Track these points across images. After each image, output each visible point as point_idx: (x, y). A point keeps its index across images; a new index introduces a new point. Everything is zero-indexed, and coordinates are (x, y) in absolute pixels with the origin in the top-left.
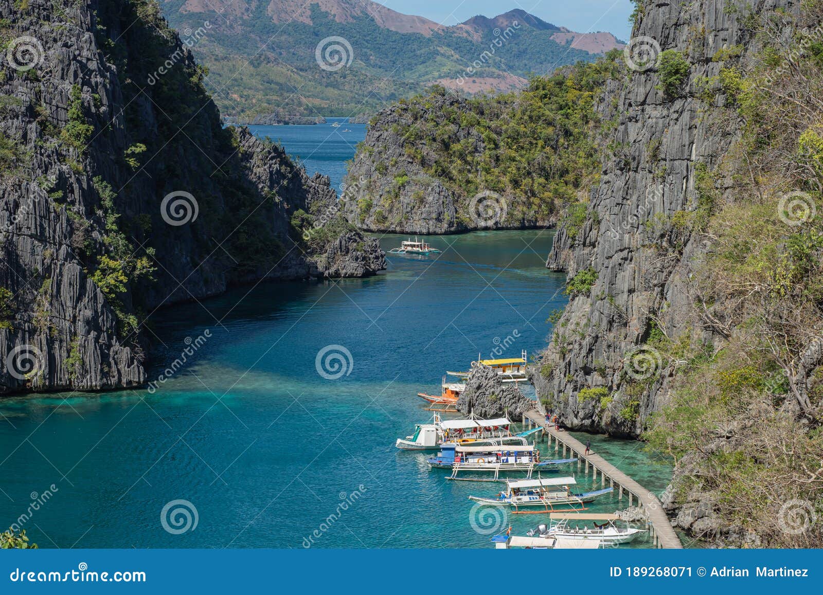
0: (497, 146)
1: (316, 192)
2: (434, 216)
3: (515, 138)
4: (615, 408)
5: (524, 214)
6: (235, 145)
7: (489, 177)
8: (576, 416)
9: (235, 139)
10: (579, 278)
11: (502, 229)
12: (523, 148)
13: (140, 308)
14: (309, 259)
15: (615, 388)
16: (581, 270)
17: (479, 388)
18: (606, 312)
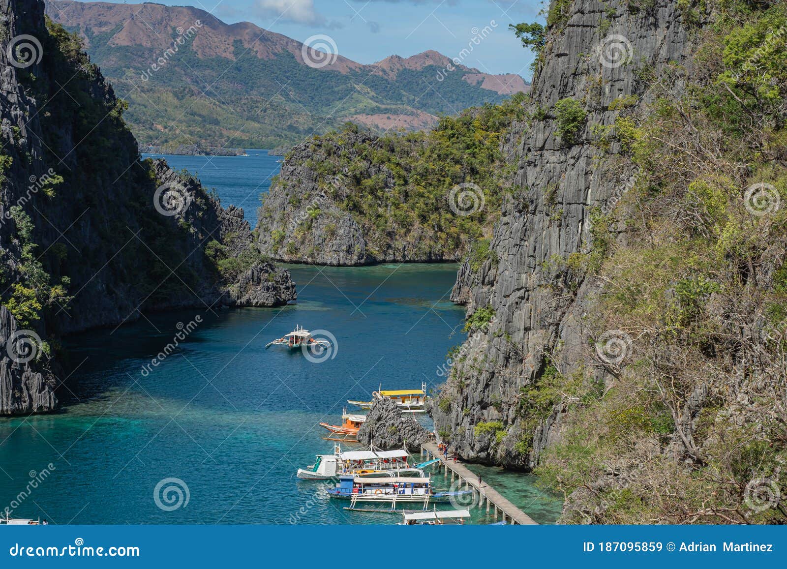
0: (406, 183)
1: (230, 224)
2: (344, 248)
3: (424, 174)
4: (510, 441)
5: (431, 247)
6: (152, 177)
7: (398, 212)
8: (472, 449)
9: (153, 171)
10: (477, 314)
11: (409, 262)
12: (431, 185)
13: (53, 335)
14: (223, 289)
15: (510, 422)
16: (480, 308)
17: (379, 419)
18: (502, 349)
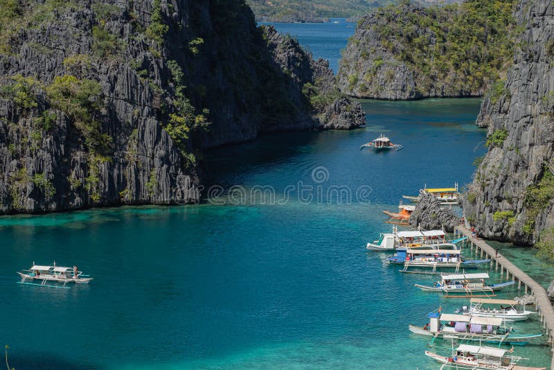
0: (444, 40)
1: (319, 71)
2: (400, 87)
3: (457, 34)
4: (518, 225)
5: (462, 87)
6: (265, 38)
7: (438, 62)
8: (491, 230)
9: (266, 34)
10: (496, 134)
11: (447, 97)
12: (462, 42)
13: (197, 150)
14: (314, 117)
15: (518, 211)
16: (497, 130)
17: (424, 209)
18: (514, 159)
